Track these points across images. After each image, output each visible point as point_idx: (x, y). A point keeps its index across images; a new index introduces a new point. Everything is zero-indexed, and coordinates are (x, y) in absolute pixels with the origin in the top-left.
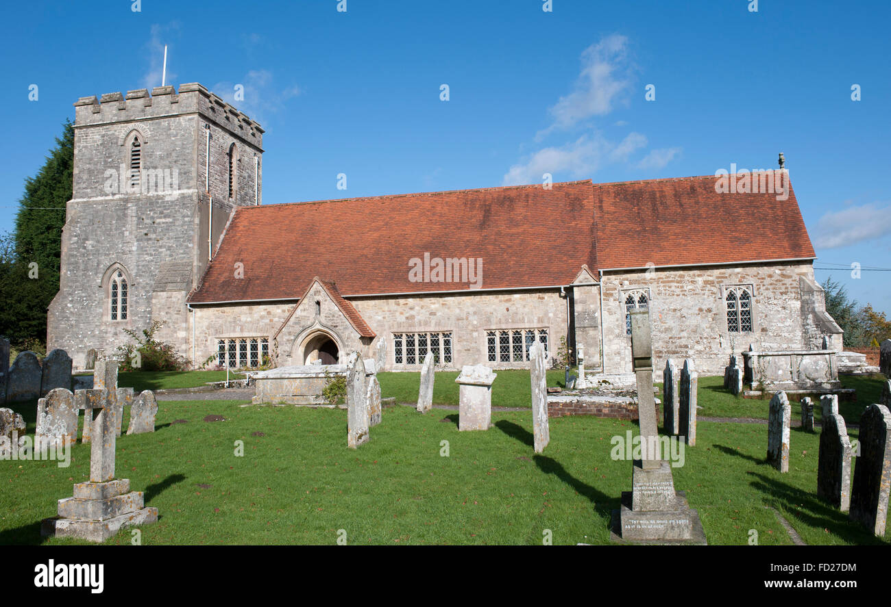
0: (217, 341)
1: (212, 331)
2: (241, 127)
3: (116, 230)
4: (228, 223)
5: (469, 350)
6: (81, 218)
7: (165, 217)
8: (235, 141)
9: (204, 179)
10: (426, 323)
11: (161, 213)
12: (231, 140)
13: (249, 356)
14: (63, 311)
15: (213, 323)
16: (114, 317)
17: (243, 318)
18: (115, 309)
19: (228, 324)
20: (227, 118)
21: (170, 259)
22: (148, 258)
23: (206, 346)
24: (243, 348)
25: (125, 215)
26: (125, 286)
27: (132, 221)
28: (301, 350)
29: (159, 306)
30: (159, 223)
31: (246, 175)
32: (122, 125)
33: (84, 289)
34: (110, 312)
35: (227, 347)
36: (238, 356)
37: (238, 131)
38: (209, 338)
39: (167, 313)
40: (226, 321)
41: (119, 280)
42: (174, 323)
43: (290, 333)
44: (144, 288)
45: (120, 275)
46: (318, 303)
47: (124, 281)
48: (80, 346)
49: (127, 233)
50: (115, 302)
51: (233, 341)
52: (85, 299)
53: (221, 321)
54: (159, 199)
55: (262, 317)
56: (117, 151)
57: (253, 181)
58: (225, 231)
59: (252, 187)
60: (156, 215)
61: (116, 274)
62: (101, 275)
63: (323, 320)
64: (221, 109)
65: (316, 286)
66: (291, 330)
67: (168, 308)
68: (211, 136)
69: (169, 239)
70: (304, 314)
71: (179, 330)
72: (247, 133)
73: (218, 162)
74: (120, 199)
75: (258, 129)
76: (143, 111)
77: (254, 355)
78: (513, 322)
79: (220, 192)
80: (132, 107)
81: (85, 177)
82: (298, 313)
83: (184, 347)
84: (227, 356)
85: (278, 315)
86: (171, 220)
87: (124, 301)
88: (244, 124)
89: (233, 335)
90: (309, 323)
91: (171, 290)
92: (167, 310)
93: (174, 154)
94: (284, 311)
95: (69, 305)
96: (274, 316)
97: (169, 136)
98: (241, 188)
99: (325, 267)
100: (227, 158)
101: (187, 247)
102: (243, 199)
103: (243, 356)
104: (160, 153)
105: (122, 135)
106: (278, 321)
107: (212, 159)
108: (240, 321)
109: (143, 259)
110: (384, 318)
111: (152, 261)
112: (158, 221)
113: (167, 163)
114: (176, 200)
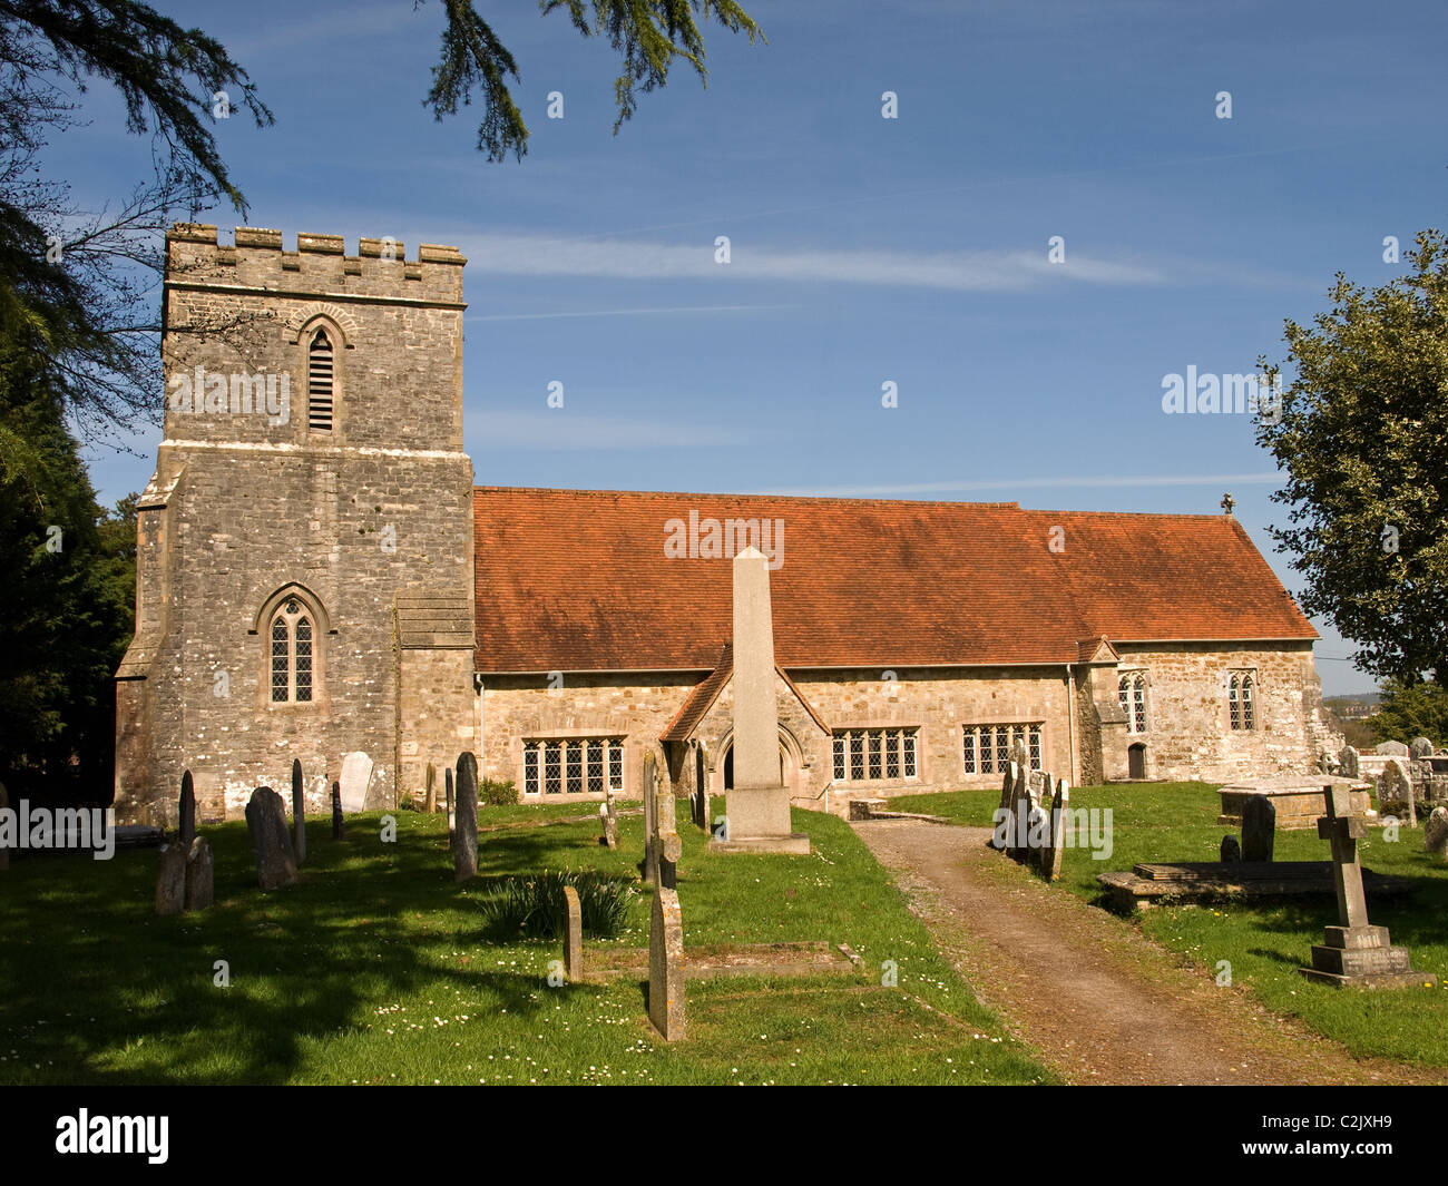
0: (524, 744)
1: (517, 725)
3: (288, 516)
5: (943, 756)
6: (199, 482)
7: (403, 501)
10: (885, 715)
11: (395, 492)
13: (585, 771)
15: (519, 710)
16: (280, 695)
17: (578, 703)
18: (280, 680)
19: (549, 713)
21: (416, 583)
22: (365, 579)
23: (505, 754)
24: (575, 757)
25: (311, 489)
26: (304, 633)
27: (326, 502)
29: (416, 677)
30: (389, 512)
32: (292, 301)
33: (208, 634)
34: (270, 686)
35: (542, 757)
36: (564, 772)
38: (512, 739)
39: (434, 691)
41: (291, 620)
42: (450, 709)
43: (710, 731)
44: (357, 639)
45: (292, 610)
47: (303, 620)
48: (202, 757)
49: (315, 525)
50: (281, 665)
51: (555, 745)
52: (211, 656)
53: (535, 708)
54: (388, 464)
55: (615, 703)
56: (279, 353)
60: (382, 495)
61: (285, 606)
62: (252, 609)
66: (712, 724)
67: (437, 681)
69: (412, 544)
71: (460, 723)
74: (297, 454)
77: (596, 770)
78: (1001, 714)
80: (314, 268)
84: (542, 772)
85: (644, 698)
86: (415, 507)
87: (305, 664)
89: (556, 733)
91: (443, 647)
92: (435, 686)
93: (412, 378)
94: (655, 692)
96: (637, 698)
97: (401, 341)
101: (453, 563)
103: (574, 771)
104: (383, 371)
105: (291, 322)
106: (645, 708)
108: (573, 706)
109: (353, 580)
110: (822, 705)
111: (377, 586)
112: (387, 506)
113: (396, 392)
114: (427, 468)
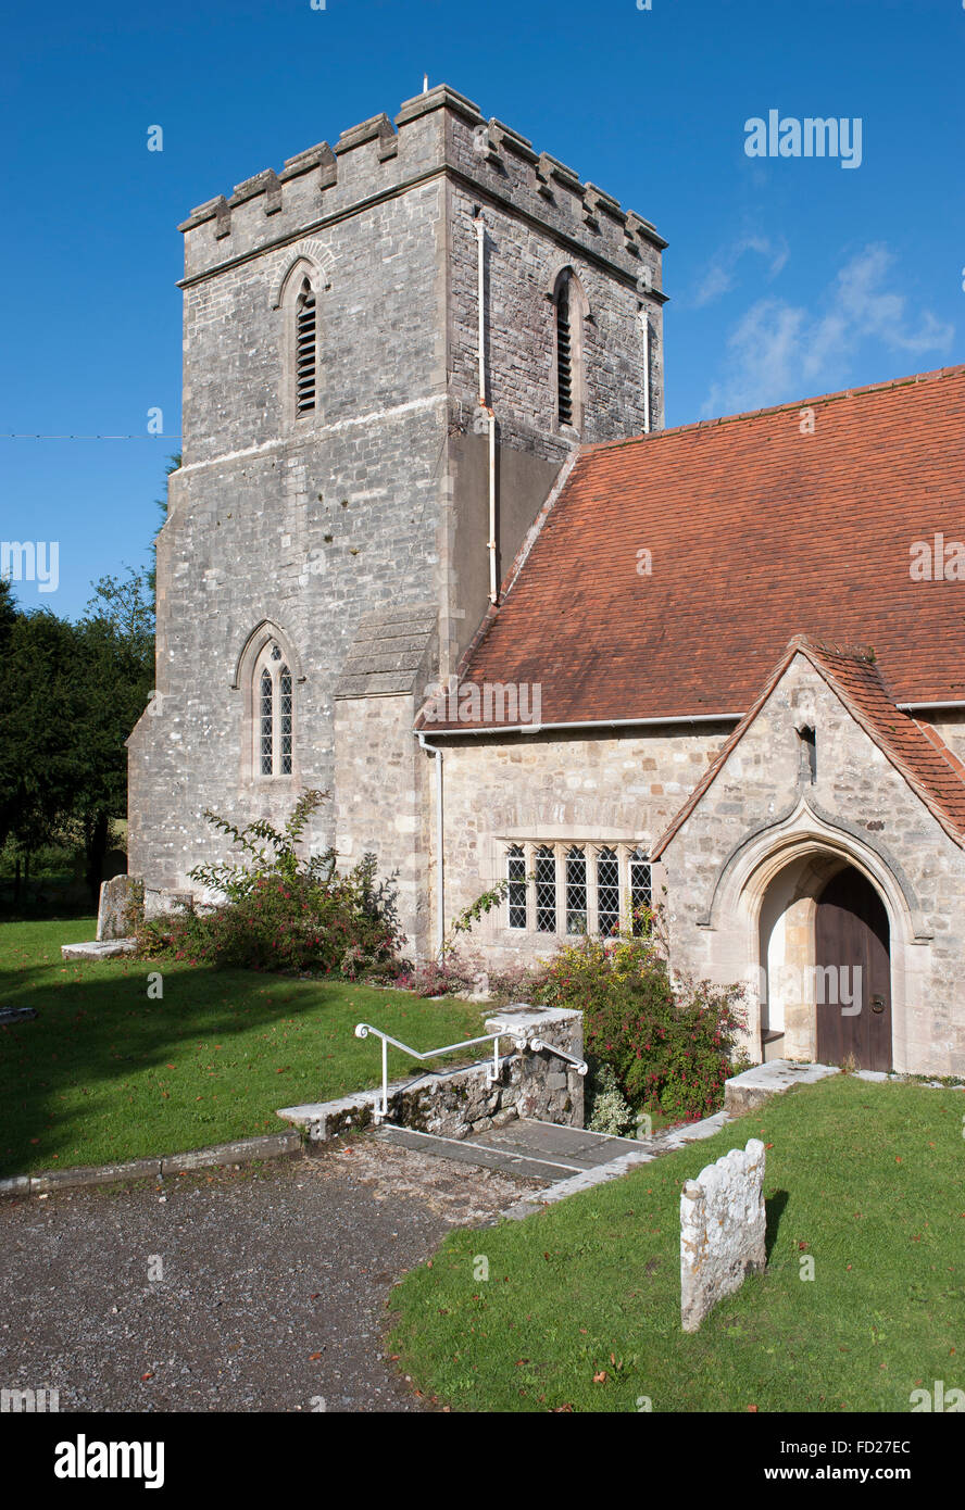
0: (503, 847)
1: (488, 816)
2: (592, 225)
3: (264, 532)
4: (554, 495)
6: (195, 511)
7: (370, 485)
8: (574, 263)
9: (471, 365)
11: (362, 474)
12: (560, 259)
13: (592, 899)
14: (160, 750)
15: (489, 792)
16: (267, 767)
17: (573, 780)
18: (267, 745)
19: (529, 796)
20: (547, 196)
21: (384, 602)
22: (333, 604)
23: (472, 863)
24: (576, 873)
25: (282, 492)
26: (286, 686)
27: (297, 504)
28: (747, 907)
29: (350, 740)
30: (357, 505)
31: (614, 361)
32: (276, 253)
33: (204, 696)
34: (258, 754)
35: (530, 868)
36: (561, 897)
37: (583, 236)
38: (481, 838)
39: (369, 760)
40: (524, 788)
41: (273, 667)
42: (388, 789)
43: (706, 844)
44: (325, 687)
45: (277, 655)
46: (808, 735)
47: (284, 670)
48: (199, 841)
49: (286, 541)
50: (267, 727)
51: (545, 851)
52: (205, 718)
53: (510, 789)
54: (356, 437)
55: (629, 778)
56: (265, 327)
57: (635, 380)
58: (542, 519)
59: (635, 398)
60: (349, 483)
61: (268, 651)
62: (234, 657)
63: (827, 801)
64: (524, 167)
65: (802, 672)
66: (710, 830)
67: (372, 746)
68: (490, 246)
69: (379, 546)
70: (756, 774)
71: (399, 810)
72: (614, 243)
73: (517, 319)
74: (273, 451)
75: (645, 235)
76: (319, 202)
77: (609, 899)
79: (531, 405)
80: (297, 197)
81: (204, 404)
82: (735, 770)
83: (411, 862)
84: (531, 895)
85: (676, 773)
86: (383, 491)
87: (287, 726)
88: (602, 219)
89: (546, 832)
90: (775, 810)
91: (376, 695)
92: (370, 753)
93: (390, 305)
94: (696, 758)
95: (174, 736)
96: (667, 774)
97: (377, 255)
98: (598, 399)
99: (835, 601)
100: (549, 311)
101: (424, 566)
102: (604, 429)
103: (577, 898)
104: (359, 308)
105: (279, 273)
106: (677, 791)
107: (497, 308)
108: (563, 786)
109: (322, 608)
111: (342, 612)
112: (354, 497)
113: (374, 331)
114: (396, 430)
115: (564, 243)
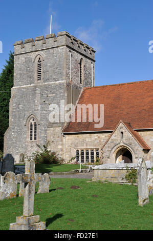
0: (75, 150)
1: (73, 145)
2: (85, 50)
3: (32, 100)
4: (80, 95)
6: (17, 95)
7: (52, 94)
8: (82, 57)
9: (69, 75)
11: (51, 92)
12: (81, 57)
13: (90, 157)
14: (10, 136)
15: (73, 142)
16: (31, 139)
17: (87, 140)
18: (31, 135)
19: (80, 143)
20: (79, 47)
22: (45, 112)
23: (70, 153)
24: (87, 154)
25: (35, 93)
26: (35, 125)
27: (38, 96)
28: (114, 155)
29: (50, 134)
30: (50, 97)
31: (88, 73)
32: (34, 53)
33: (18, 126)
34: (30, 137)
35: (80, 153)
36: (85, 157)
37: (84, 52)
38: (72, 149)
39: (53, 137)
40: (79, 141)
41: (33, 122)
42: (57, 142)
43: (109, 147)
44: (43, 126)
45: (33, 120)
46: (122, 133)
47: (35, 123)
48: (17, 152)
49: (36, 101)
50: (31, 132)
51: (82, 150)
52: (19, 131)
53: (77, 141)
54: (50, 86)
55: (96, 139)
56: (31, 65)
57: (91, 75)
58: (78, 100)
59: (91, 78)
60: (48, 93)
61: (32, 119)
62: (25, 120)
63: (125, 141)
64: (76, 42)
65: (121, 125)
66: (109, 145)
67: (54, 135)
68: (72, 56)
70: (115, 138)
71: (59, 145)
72: (88, 53)
73: (75, 67)
74: (33, 86)
75: (92, 51)
76: (42, 46)
77: (92, 157)
79: (76, 81)
80: (38, 44)
81: (19, 77)
82: (113, 137)
83: (61, 153)
84: (80, 157)
86: (55, 95)
87: (35, 132)
88: (86, 49)
89: (82, 148)
90: (118, 142)
91: (55, 127)
93: (55, 65)
94: (106, 136)
95: (13, 134)
96: (102, 139)
97: (53, 57)
98: (86, 79)
99: (125, 115)
100: (79, 65)
102: (86, 84)
103: (87, 157)
104: (50, 64)
105: (34, 57)
106: (103, 141)
107: (72, 66)
109: (43, 113)
112: (49, 95)
113: (53, 69)
114: (57, 85)
115: (81, 54)
